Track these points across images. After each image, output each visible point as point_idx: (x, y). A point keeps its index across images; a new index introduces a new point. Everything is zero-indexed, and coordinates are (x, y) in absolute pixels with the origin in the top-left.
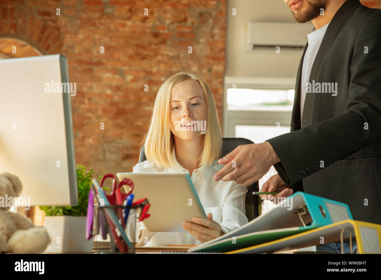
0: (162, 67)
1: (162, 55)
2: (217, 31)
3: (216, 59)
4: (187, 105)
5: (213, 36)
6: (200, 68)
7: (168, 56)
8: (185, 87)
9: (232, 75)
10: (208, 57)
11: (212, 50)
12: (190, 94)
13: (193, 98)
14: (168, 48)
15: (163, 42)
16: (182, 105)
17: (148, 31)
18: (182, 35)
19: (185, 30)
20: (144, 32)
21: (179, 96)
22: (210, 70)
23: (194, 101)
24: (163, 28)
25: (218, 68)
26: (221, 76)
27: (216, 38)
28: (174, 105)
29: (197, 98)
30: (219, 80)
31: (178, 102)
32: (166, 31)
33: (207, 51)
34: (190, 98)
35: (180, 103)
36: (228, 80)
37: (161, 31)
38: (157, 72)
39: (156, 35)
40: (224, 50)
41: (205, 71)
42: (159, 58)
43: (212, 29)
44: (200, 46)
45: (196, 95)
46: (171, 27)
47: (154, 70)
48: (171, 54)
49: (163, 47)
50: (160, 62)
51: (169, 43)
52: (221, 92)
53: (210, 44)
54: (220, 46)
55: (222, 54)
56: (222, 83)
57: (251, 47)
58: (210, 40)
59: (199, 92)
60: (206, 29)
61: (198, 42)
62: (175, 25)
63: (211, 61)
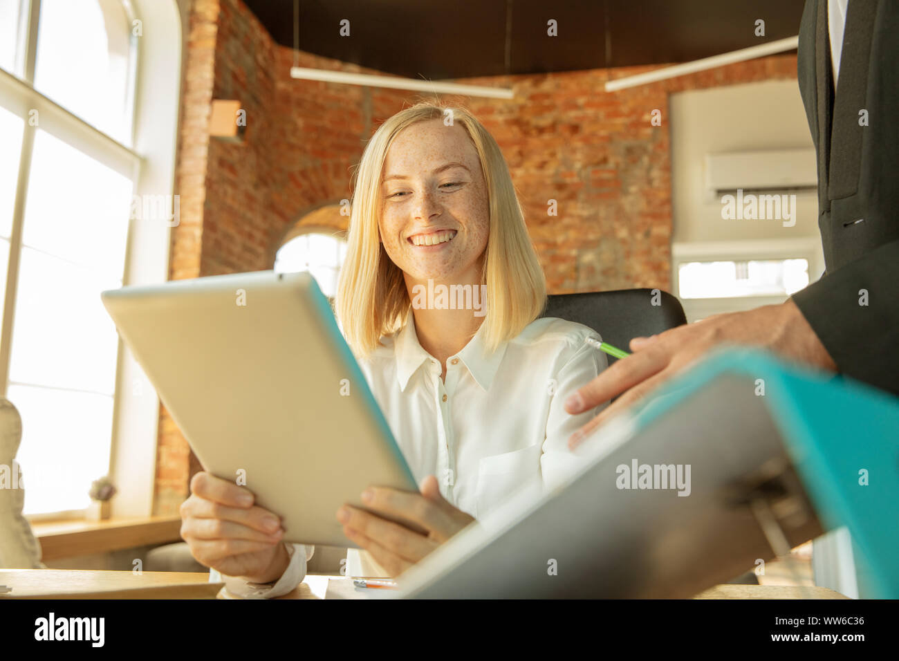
0: (572, 234)
1: (571, 216)
2: (656, 174)
3: (656, 216)
4: (426, 188)
5: (650, 181)
6: (632, 231)
7: (580, 217)
8: (422, 138)
9: (684, 240)
10: (643, 215)
11: (649, 203)
12: (435, 157)
13: (445, 168)
14: (580, 205)
15: (572, 196)
16: (414, 188)
17: (549, 181)
18: (601, 183)
19: (606, 176)
20: (542, 184)
21: (405, 162)
22: (647, 234)
23: (446, 177)
24: (572, 175)
25: (660, 230)
26: (667, 242)
27: (656, 183)
28: (393, 187)
29: (455, 170)
30: (663, 249)
31: (402, 181)
32: (576, 180)
33: (642, 205)
34: (435, 168)
35: (409, 181)
36: (678, 250)
37: (568, 180)
38: (565, 243)
39: (560, 187)
40: (669, 201)
41: (639, 236)
42: (566, 221)
43: (649, 170)
44: (631, 198)
45: (452, 160)
46: (583, 173)
47: (560, 239)
48: (585, 213)
49: (571, 204)
50: (568, 227)
51: (582, 196)
52: (666, 267)
53: (646, 194)
54: (662, 195)
55: (666, 209)
56: (669, 254)
57: (713, 194)
58: (646, 188)
59: (462, 154)
60: (638, 172)
61: (626, 193)
62: (590, 169)
63: (649, 220)
